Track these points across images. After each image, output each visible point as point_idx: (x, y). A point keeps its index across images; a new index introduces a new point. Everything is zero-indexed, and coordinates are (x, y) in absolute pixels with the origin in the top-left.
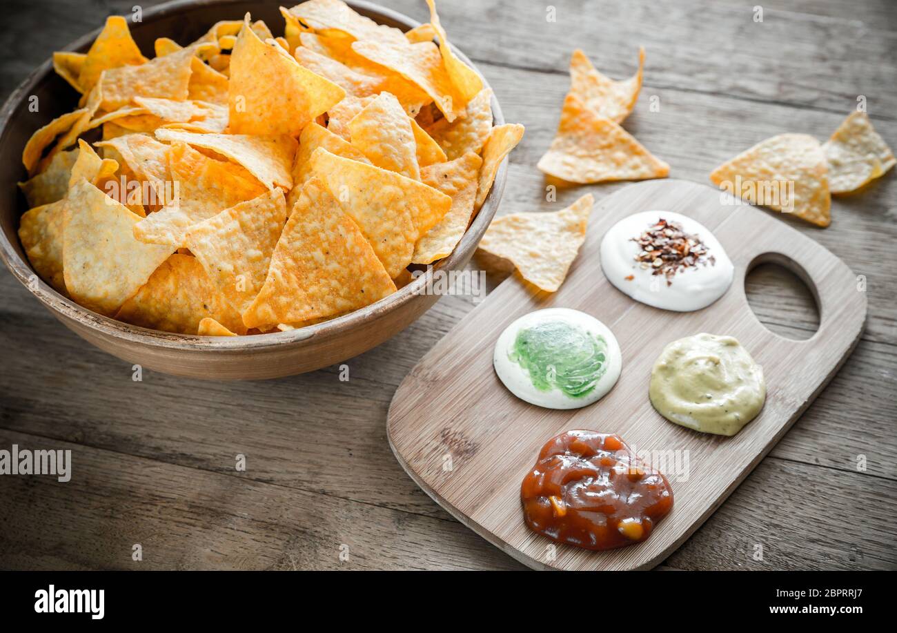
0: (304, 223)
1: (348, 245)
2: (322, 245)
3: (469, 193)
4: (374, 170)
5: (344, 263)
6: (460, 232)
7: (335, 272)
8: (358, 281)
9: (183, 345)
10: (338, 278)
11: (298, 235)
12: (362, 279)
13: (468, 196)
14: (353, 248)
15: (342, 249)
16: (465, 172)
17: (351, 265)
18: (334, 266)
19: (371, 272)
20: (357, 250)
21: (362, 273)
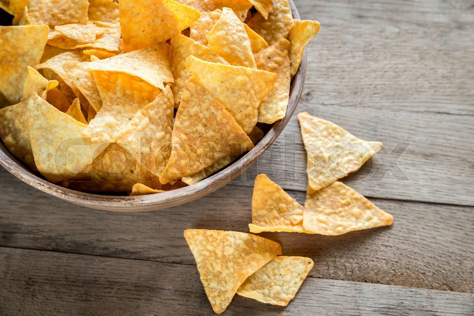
0: (189, 109)
1: (218, 119)
2: (201, 122)
3: (286, 67)
4: (230, 68)
5: (217, 130)
6: (286, 97)
7: (212, 137)
8: (226, 140)
9: (125, 204)
10: (214, 140)
11: (186, 118)
12: (229, 138)
13: (285, 70)
14: (221, 120)
15: (215, 122)
16: (280, 52)
17: (221, 131)
18: (211, 133)
19: (234, 133)
20: (225, 121)
21: (229, 135)
